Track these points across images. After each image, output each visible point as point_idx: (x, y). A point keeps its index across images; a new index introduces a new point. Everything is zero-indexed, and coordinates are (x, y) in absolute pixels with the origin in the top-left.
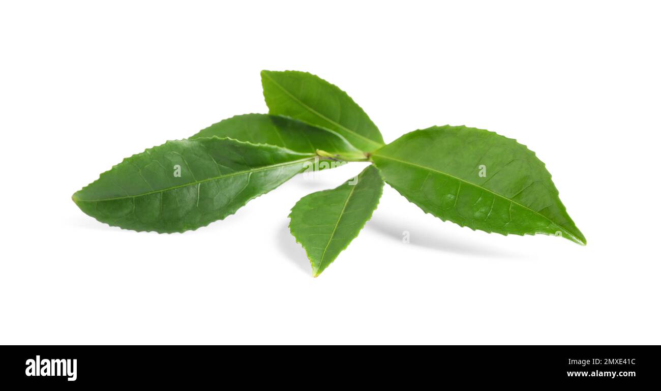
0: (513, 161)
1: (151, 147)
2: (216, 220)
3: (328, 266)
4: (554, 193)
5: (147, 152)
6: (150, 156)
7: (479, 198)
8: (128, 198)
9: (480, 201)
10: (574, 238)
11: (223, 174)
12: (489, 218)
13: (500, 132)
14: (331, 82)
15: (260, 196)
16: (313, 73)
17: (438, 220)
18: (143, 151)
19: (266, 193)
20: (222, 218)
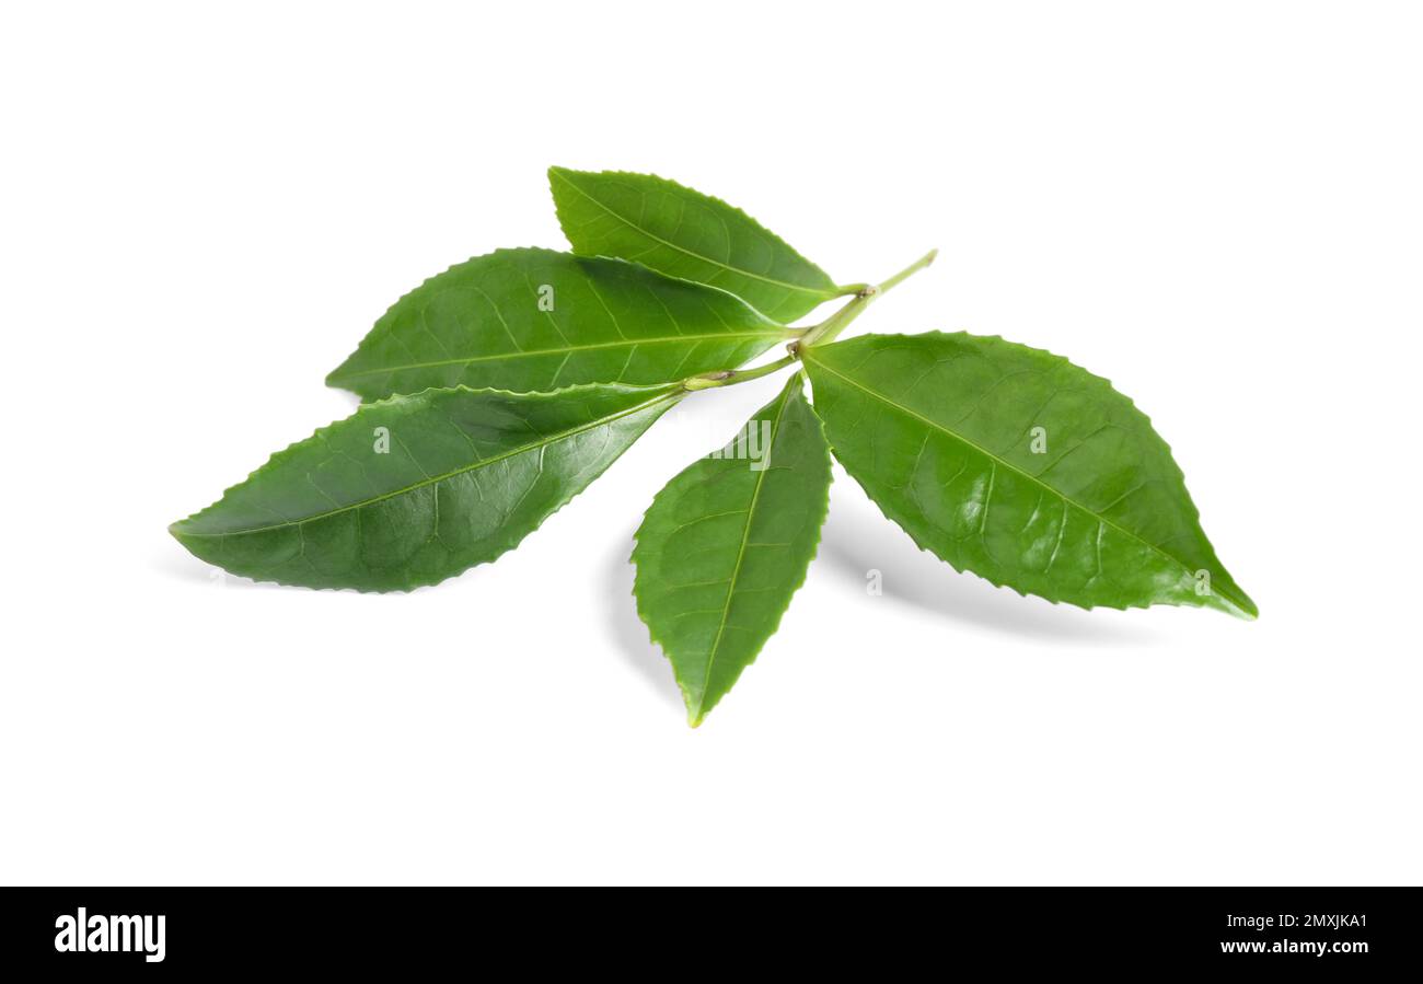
0: (1103, 429)
1: (326, 424)
2: (478, 564)
3: (718, 701)
4: (1191, 514)
5: (319, 435)
6: (326, 444)
7: (1032, 513)
8: (288, 527)
9: (1037, 520)
10: (1232, 606)
11: (485, 457)
12: (1055, 564)
13: (1076, 360)
14: (707, 192)
15: (567, 503)
16: (665, 175)
17: (946, 567)
18: (309, 434)
19: (579, 492)
20: (492, 558)
